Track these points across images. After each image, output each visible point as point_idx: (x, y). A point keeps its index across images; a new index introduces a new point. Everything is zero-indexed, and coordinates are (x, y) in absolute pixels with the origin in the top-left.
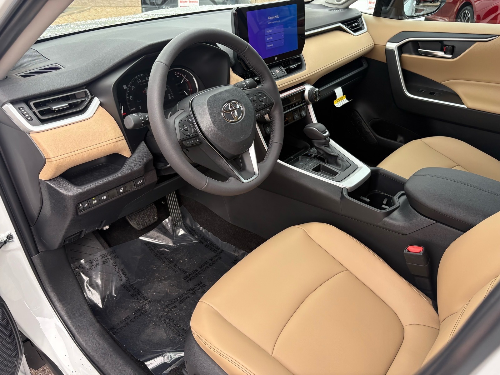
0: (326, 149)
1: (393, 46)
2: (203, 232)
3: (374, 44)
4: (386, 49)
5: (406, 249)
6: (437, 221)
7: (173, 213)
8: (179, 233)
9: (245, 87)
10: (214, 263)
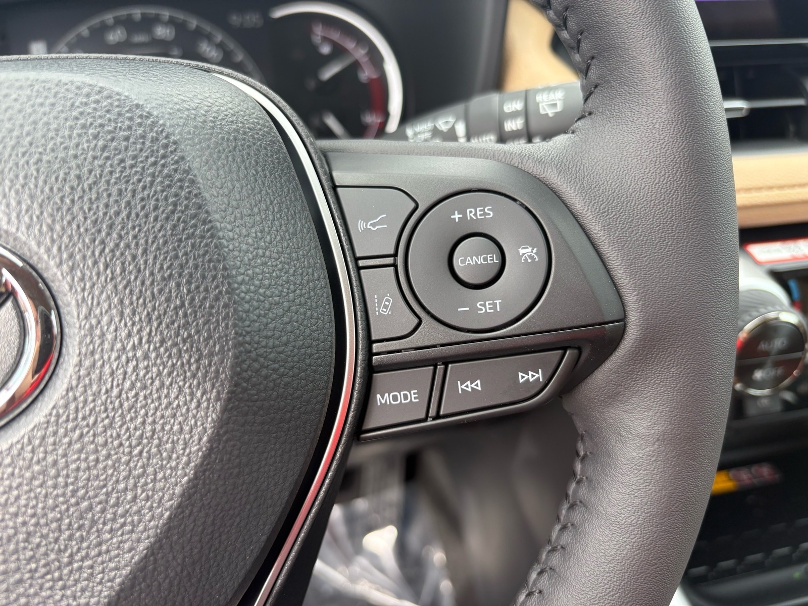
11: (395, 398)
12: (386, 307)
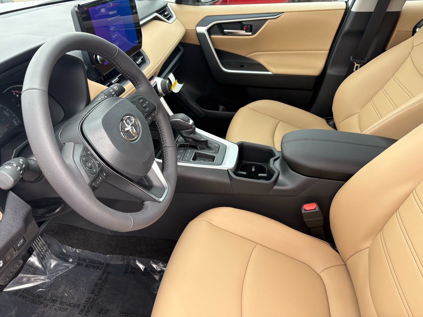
0: (195, 136)
1: (203, 30)
2: (77, 253)
3: (185, 30)
4: (197, 33)
5: (303, 209)
6: (320, 178)
7: (36, 246)
8: (51, 264)
9: (114, 94)
10: (105, 281)
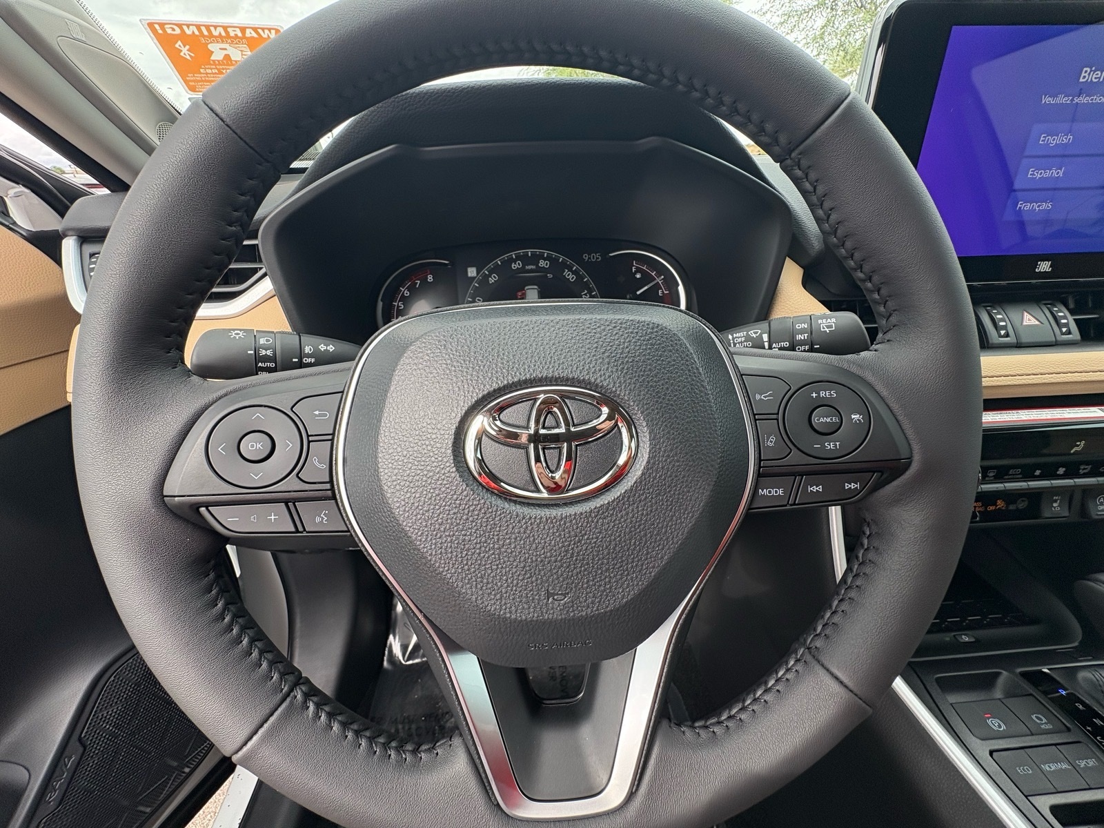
11: (770, 492)
12: (771, 442)
